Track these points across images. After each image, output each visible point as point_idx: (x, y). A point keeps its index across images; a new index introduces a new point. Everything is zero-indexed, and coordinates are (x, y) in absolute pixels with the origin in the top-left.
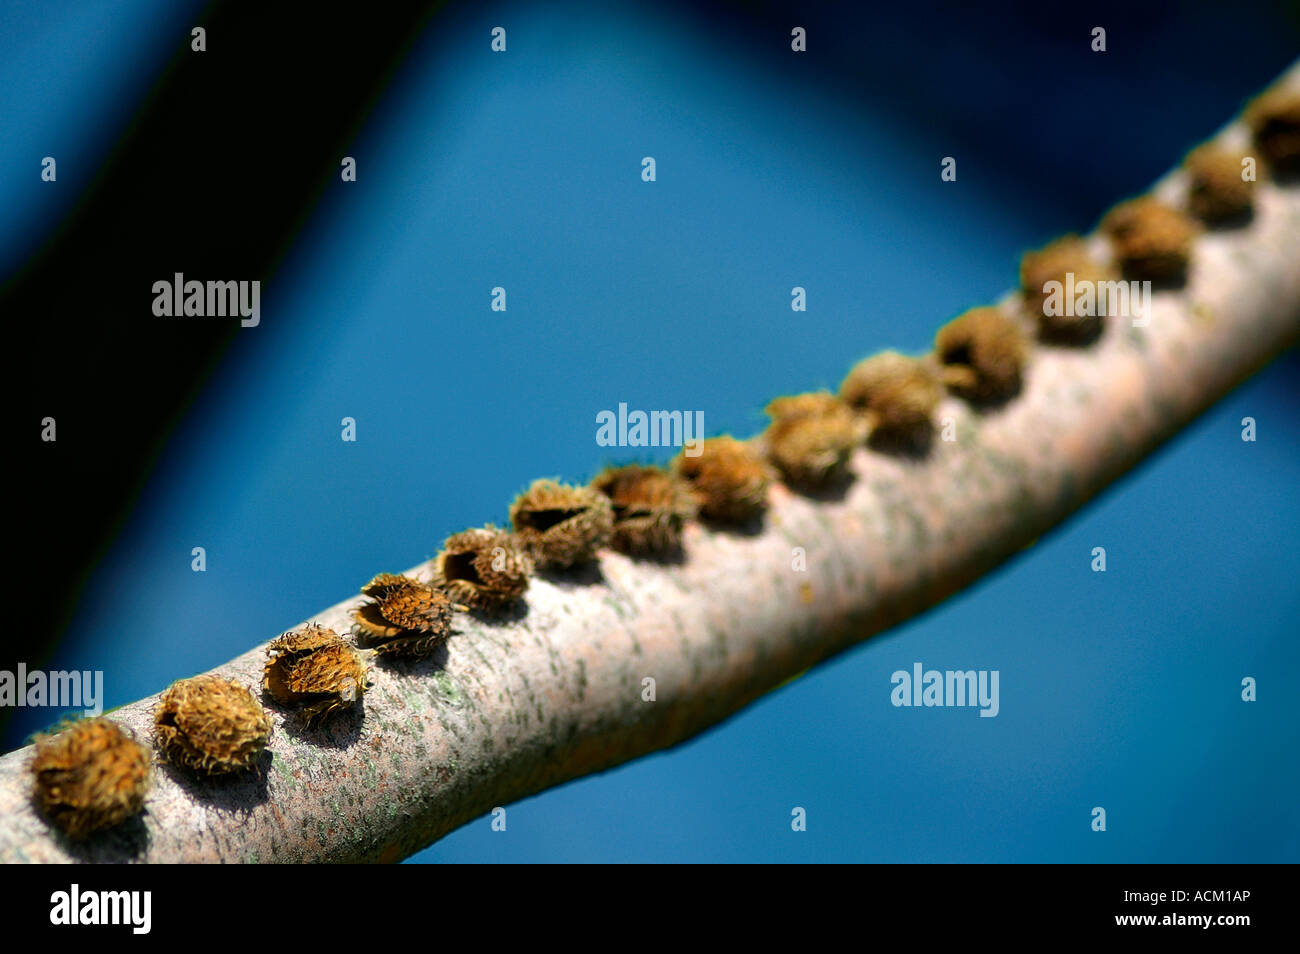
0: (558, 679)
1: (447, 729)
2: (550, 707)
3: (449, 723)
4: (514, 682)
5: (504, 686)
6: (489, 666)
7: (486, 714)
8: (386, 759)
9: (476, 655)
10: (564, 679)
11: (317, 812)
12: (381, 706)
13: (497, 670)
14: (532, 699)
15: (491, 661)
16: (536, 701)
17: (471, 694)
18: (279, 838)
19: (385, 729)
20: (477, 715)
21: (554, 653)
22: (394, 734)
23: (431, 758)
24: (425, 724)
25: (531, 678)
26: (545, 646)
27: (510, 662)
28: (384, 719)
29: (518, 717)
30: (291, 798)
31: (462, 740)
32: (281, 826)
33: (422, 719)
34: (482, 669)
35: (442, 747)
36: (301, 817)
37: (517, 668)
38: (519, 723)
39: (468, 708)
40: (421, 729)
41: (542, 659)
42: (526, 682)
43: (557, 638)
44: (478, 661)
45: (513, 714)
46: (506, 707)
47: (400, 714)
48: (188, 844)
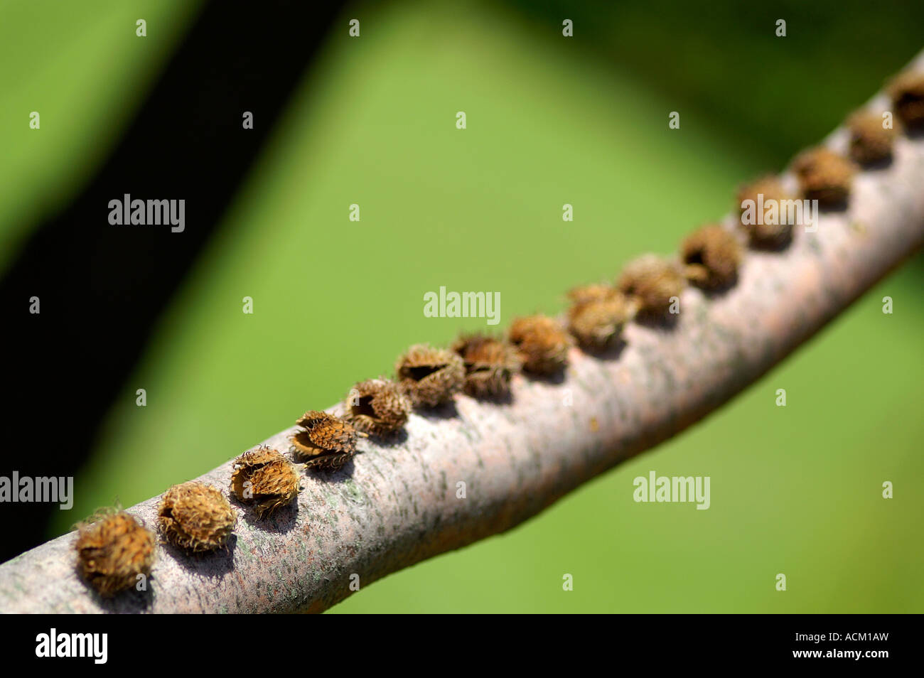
0: (428, 484)
1: (353, 519)
2: (423, 504)
3: (355, 515)
4: (398, 486)
5: (392, 489)
6: (382, 475)
7: (380, 509)
8: (313, 541)
9: (373, 468)
10: (432, 485)
11: (266, 578)
12: (310, 504)
13: (387, 478)
14: (410, 498)
15: (383, 472)
16: (413, 500)
17: (370, 495)
18: (241, 595)
19: (312, 520)
20: (373, 510)
21: (425, 466)
22: (318, 523)
23: (343, 539)
24: (339, 516)
25: (410, 483)
26: (419, 461)
27: (396, 473)
28: (312, 513)
29: (401, 511)
30: (249, 568)
31: (364, 527)
32: (243, 587)
33: (337, 512)
34: (377, 478)
35: (350, 532)
36: (256, 581)
37: (400, 477)
38: (402, 515)
39: (368, 505)
40: (336, 519)
41: (418, 470)
42: (406, 486)
43: (427, 456)
44: (374, 472)
45: (398, 509)
46: (393, 504)
47: (322, 509)
48: (180, 600)
